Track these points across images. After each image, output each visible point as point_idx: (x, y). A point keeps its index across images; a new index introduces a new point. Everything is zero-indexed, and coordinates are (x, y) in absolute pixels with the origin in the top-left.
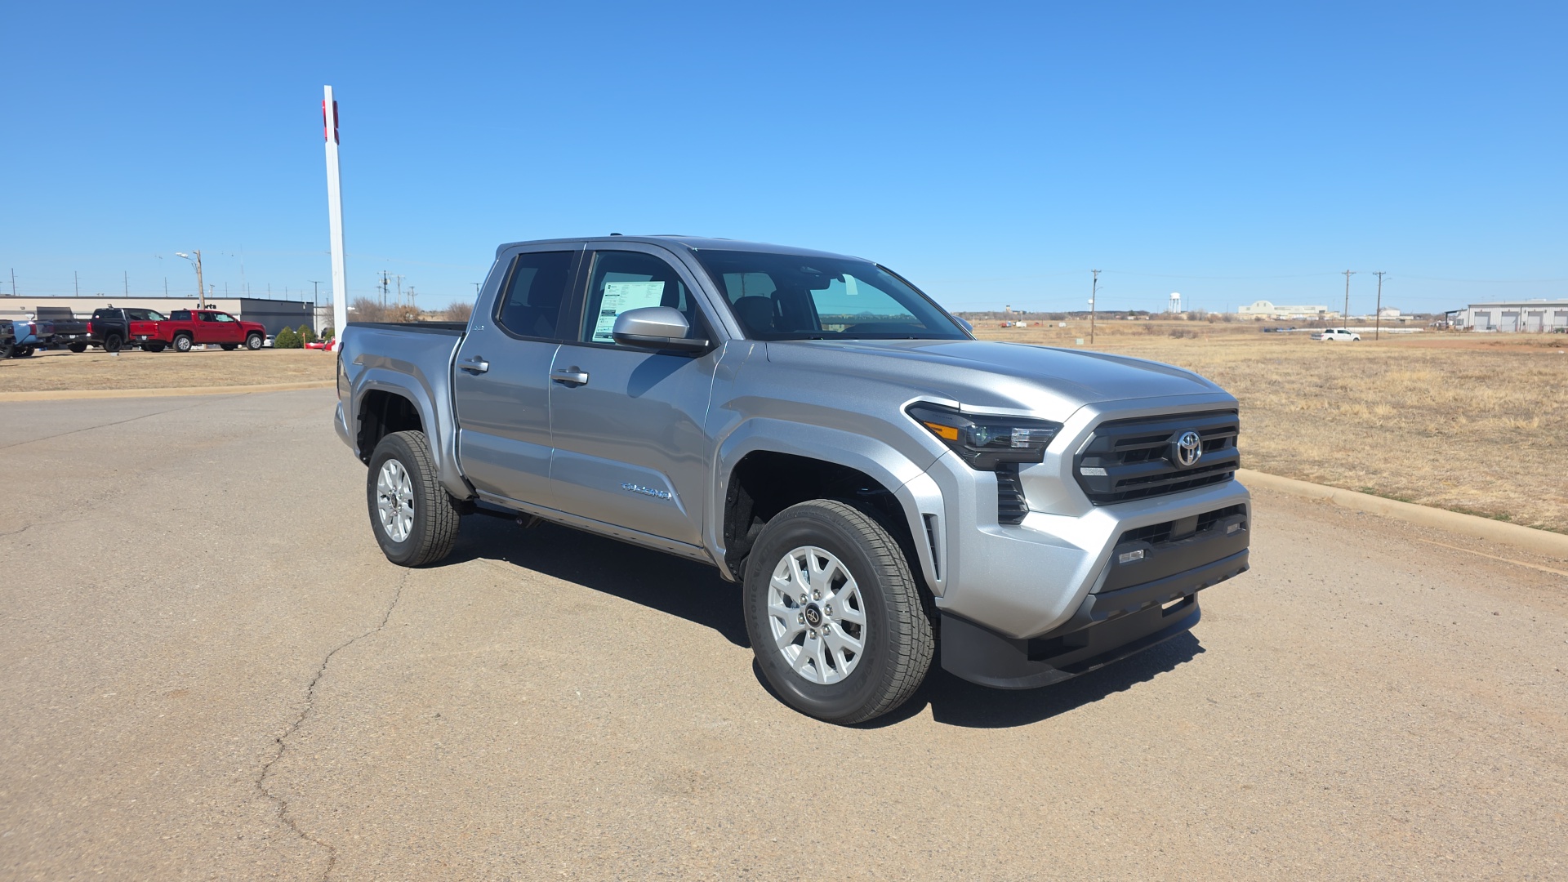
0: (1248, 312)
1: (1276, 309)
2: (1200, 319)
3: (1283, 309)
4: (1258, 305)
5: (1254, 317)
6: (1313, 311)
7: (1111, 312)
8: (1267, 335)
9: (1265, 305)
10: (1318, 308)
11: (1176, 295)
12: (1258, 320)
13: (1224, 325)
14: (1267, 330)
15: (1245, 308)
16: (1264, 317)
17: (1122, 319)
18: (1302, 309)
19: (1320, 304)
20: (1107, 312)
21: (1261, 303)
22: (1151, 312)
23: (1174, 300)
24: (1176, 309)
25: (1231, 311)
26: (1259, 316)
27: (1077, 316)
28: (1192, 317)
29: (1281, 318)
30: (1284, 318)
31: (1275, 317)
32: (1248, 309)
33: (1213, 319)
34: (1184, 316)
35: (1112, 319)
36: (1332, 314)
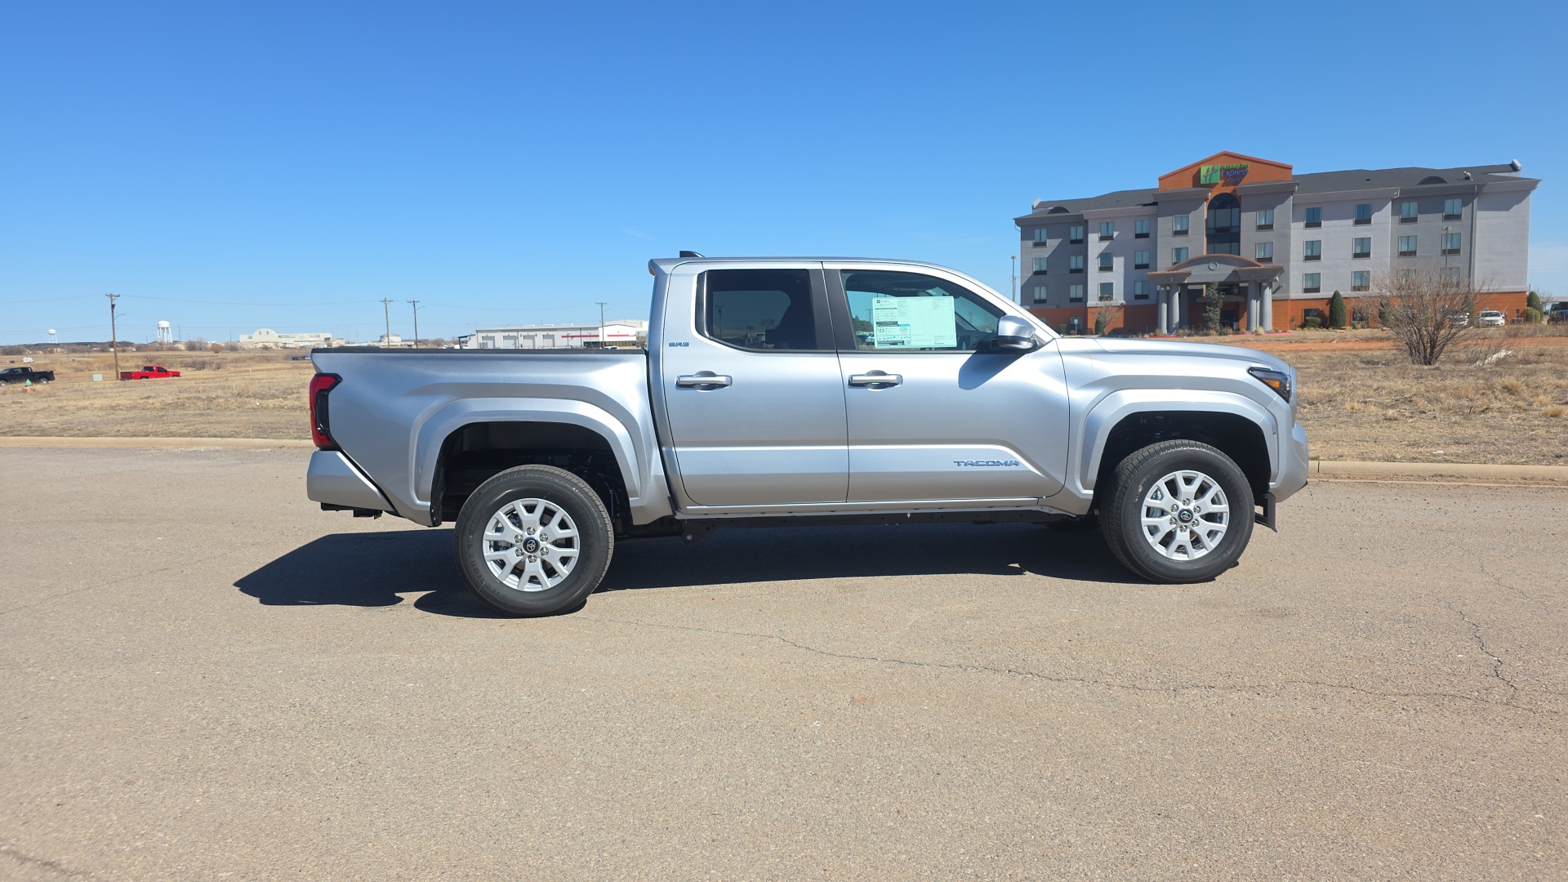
0: (251, 340)
1: (280, 337)
2: (200, 350)
3: (288, 337)
4: (260, 333)
5: (260, 345)
6: (318, 339)
7: (86, 344)
8: (296, 363)
9: (268, 333)
10: (323, 336)
11: (164, 324)
12: (266, 348)
13: (231, 355)
14: (294, 359)
15: (247, 336)
16: (271, 345)
17: (103, 351)
18: (307, 336)
19: (324, 332)
20: (79, 344)
21: (264, 331)
22: (136, 342)
23: (163, 328)
24: (168, 338)
25: (234, 340)
26: (266, 344)
27: (39, 349)
28: (191, 347)
29: (287, 346)
30: (290, 346)
31: (281, 345)
32: (250, 338)
33: (216, 349)
34: (182, 347)
35: (88, 352)
36: (338, 341)
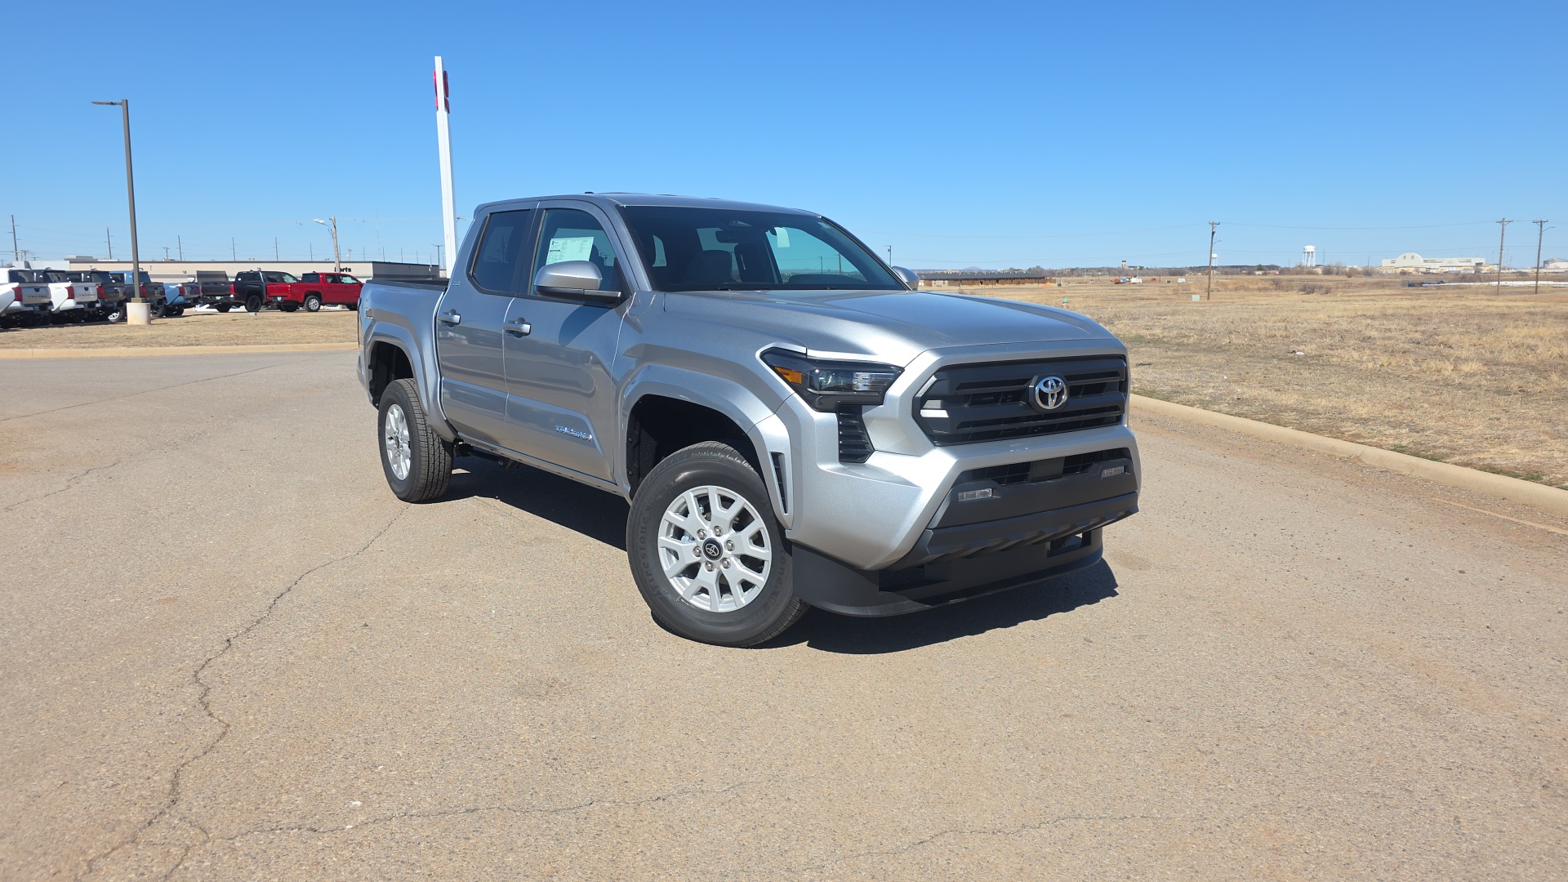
0: (1393, 265)
1: (1425, 261)
2: (1337, 274)
3: (1433, 262)
4: (1405, 257)
5: (1399, 271)
6: (1469, 264)
7: (1237, 267)
8: (1411, 290)
9: (1413, 257)
10: (1475, 261)
11: (1310, 248)
12: (1403, 273)
13: (1364, 279)
14: (1410, 285)
15: (1390, 261)
16: (1411, 270)
17: (1249, 274)
18: (1456, 261)
19: (1477, 256)
20: (1230, 267)
21: (1409, 255)
22: (1282, 266)
23: (1308, 253)
24: (1311, 262)
25: (1373, 264)
26: (1405, 269)
27: (1199, 271)
28: (1328, 271)
29: (1431, 271)
30: (1434, 271)
31: (1424, 270)
32: (1393, 262)
33: (1351, 273)
34: (1319, 270)
35: (1238, 274)
36: (1490, 267)
